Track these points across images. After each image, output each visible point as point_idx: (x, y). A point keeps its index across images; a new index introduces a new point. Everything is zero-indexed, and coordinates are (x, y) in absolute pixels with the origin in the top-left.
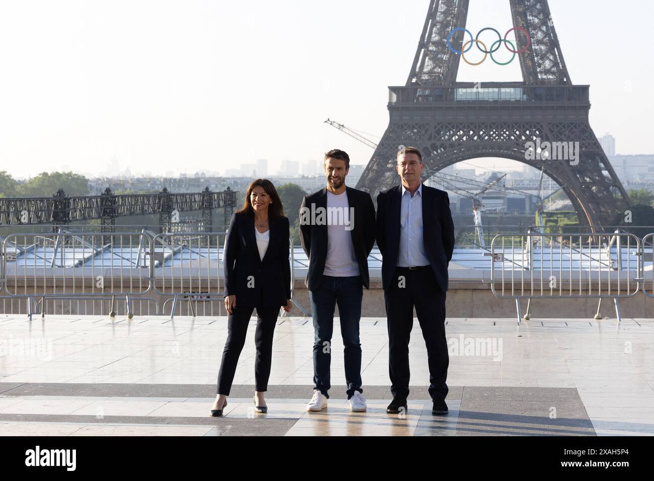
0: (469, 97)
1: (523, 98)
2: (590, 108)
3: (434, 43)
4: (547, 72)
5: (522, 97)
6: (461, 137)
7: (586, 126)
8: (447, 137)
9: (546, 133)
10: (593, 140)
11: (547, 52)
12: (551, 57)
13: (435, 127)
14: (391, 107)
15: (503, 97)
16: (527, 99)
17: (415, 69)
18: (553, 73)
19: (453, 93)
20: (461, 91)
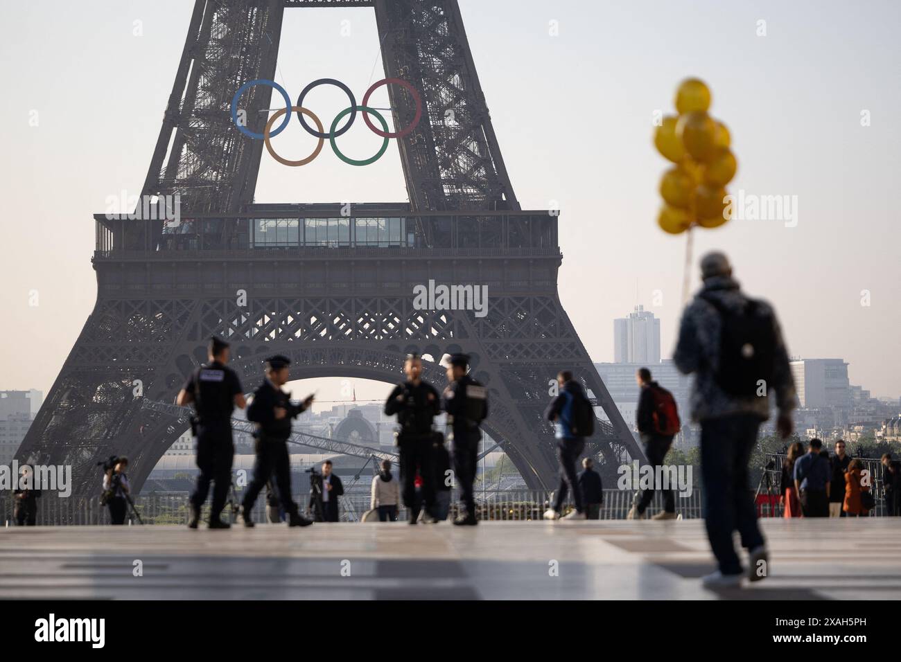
0: (282, 239)
1: (407, 242)
2: (560, 264)
3: (203, 114)
4: (461, 179)
5: (404, 239)
6: (265, 330)
7: (551, 305)
8: (231, 332)
9: (460, 322)
10: (568, 336)
11: (461, 135)
12: (473, 147)
13: (206, 308)
14: (100, 262)
15: (361, 239)
16: (416, 244)
17: (158, 175)
18: (476, 184)
19: (246, 229)
20: (265, 225)
